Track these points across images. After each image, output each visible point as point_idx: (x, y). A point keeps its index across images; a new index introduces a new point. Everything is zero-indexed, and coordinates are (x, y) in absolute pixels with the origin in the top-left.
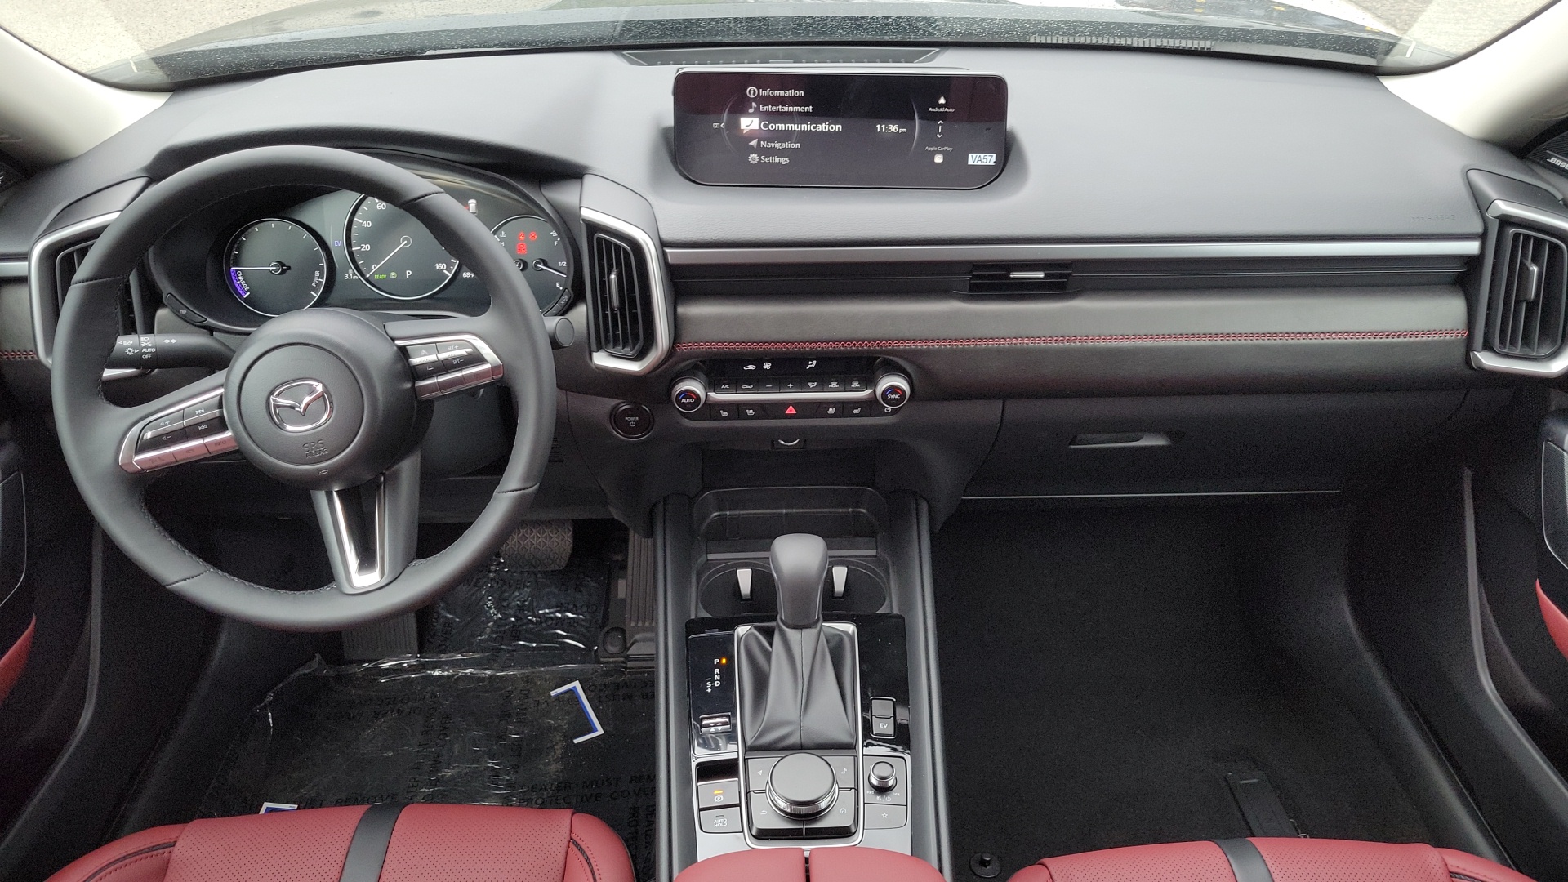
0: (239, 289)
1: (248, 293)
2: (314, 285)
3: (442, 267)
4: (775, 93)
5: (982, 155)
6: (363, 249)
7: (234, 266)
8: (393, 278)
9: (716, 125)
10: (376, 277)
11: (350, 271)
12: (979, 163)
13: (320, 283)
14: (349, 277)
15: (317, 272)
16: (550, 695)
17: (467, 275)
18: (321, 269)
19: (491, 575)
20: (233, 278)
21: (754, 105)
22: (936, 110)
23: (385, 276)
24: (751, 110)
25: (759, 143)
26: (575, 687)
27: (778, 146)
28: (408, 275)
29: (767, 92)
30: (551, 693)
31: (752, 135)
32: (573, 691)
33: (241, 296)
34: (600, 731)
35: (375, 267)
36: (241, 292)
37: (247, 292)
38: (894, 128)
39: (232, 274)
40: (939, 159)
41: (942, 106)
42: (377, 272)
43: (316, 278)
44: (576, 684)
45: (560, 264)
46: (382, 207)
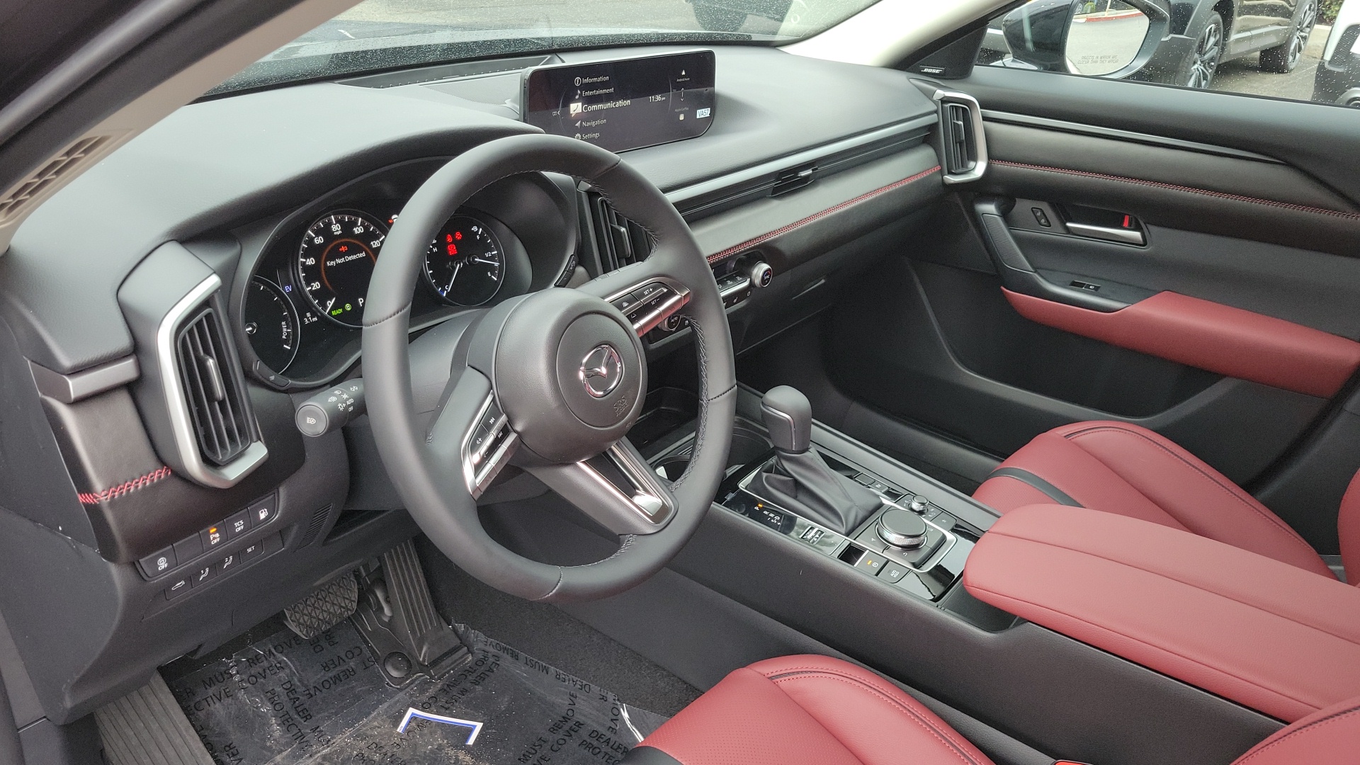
4: (591, 80)
5: (703, 110)
6: (313, 289)
8: (349, 309)
9: (554, 113)
10: (334, 313)
11: (309, 314)
12: (702, 116)
13: (290, 334)
14: (309, 320)
15: (283, 323)
16: (399, 734)
19: (237, 678)
21: (579, 92)
22: (681, 80)
23: (341, 310)
24: (577, 97)
25: (581, 124)
26: (413, 714)
27: (593, 124)
28: (361, 303)
29: (587, 80)
30: (398, 730)
31: (579, 117)
32: (413, 718)
34: (479, 726)
35: (331, 304)
38: (659, 98)
40: (682, 117)
41: (684, 76)
42: (334, 308)
43: (285, 330)
44: (411, 711)
45: (487, 255)
46: (319, 240)
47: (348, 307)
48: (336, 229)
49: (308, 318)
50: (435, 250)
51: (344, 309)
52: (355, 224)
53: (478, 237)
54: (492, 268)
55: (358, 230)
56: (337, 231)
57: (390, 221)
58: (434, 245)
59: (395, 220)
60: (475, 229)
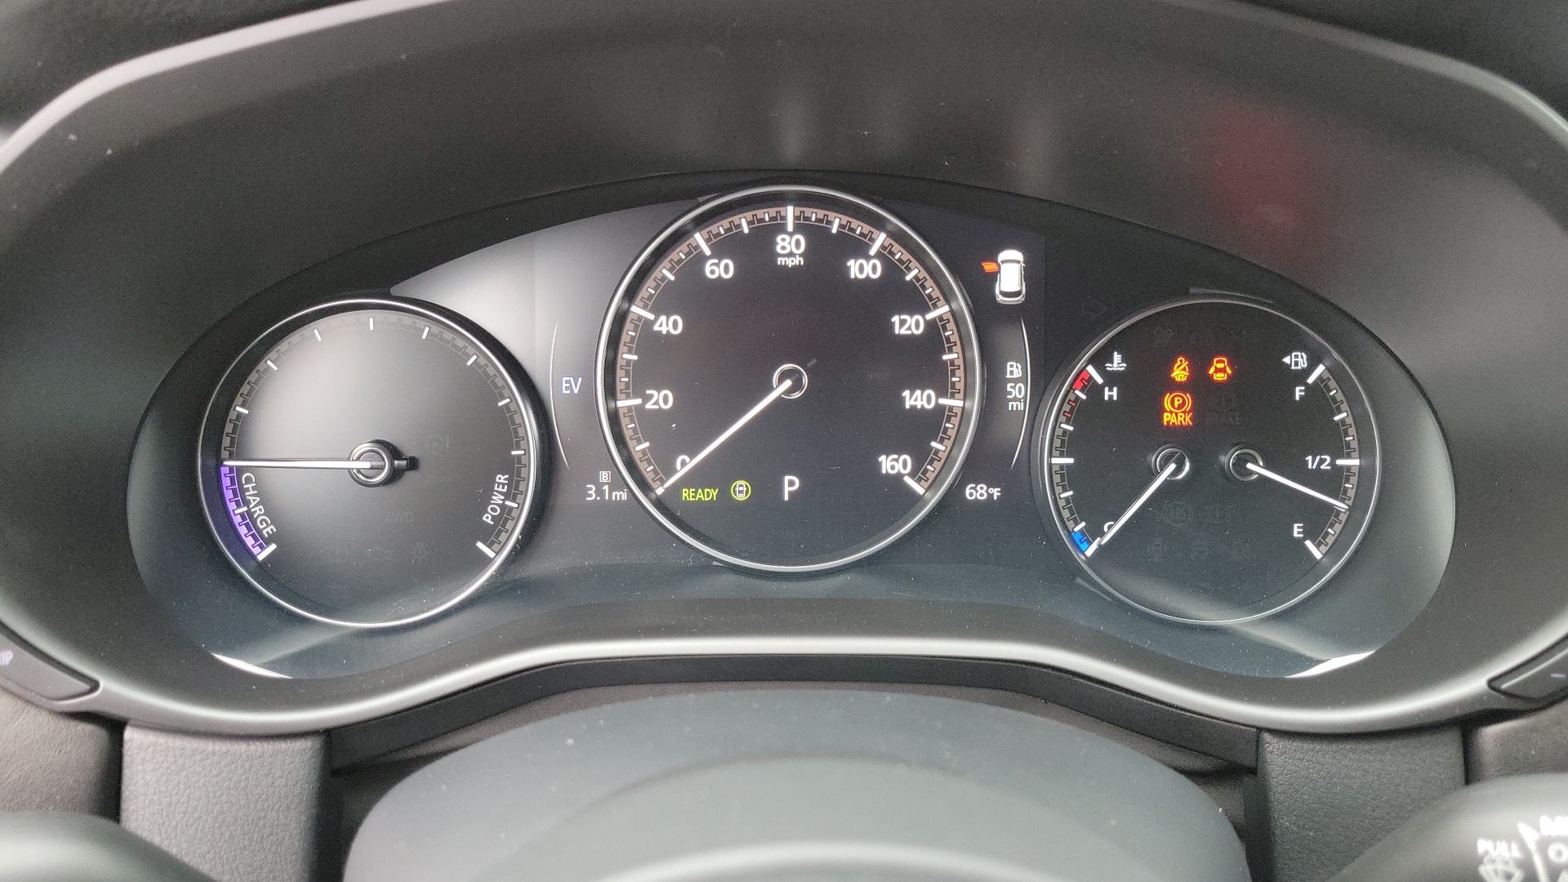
0: (243, 530)
1: (273, 547)
2: (487, 519)
3: (899, 467)
6: (649, 406)
7: (231, 458)
8: (741, 497)
10: (687, 494)
11: (604, 476)
13: (506, 515)
14: (599, 492)
15: (501, 478)
17: (977, 492)
18: (514, 469)
20: (229, 495)
23: (714, 493)
28: (787, 489)
33: (245, 554)
35: (685, 465)
36: (249, 541)
37: (268, 542)
39: (226, 482)
42: (691, 480)
43: (498, 499)
45: (1311, 462)
46: (720, 269)
47: (741, 490)
48: (790, 249)
49: (599, 486)
50: (1111, 394)
51: (724, 494)
52: (859, 248)
53: (1299, 392)
54: (1317, 518)
55: (862, 269)
56: (791, 254)
57: (989, 267)
58: (1111, 379)
59: (1003, 267)
60: (1297, 360)
